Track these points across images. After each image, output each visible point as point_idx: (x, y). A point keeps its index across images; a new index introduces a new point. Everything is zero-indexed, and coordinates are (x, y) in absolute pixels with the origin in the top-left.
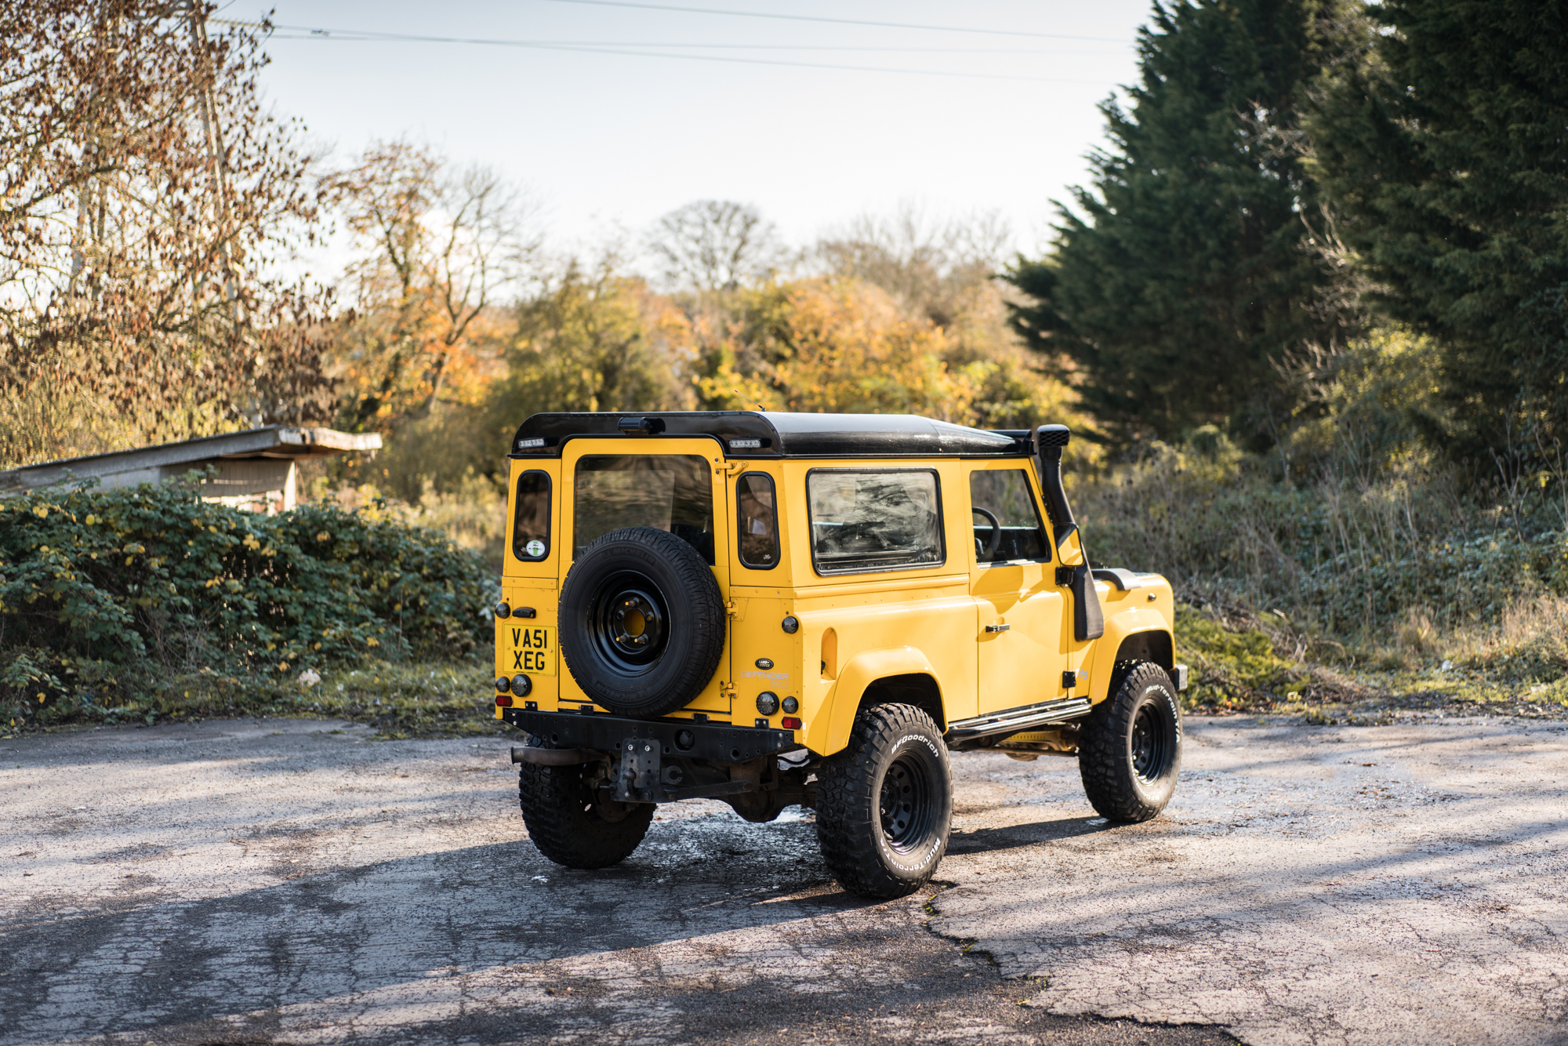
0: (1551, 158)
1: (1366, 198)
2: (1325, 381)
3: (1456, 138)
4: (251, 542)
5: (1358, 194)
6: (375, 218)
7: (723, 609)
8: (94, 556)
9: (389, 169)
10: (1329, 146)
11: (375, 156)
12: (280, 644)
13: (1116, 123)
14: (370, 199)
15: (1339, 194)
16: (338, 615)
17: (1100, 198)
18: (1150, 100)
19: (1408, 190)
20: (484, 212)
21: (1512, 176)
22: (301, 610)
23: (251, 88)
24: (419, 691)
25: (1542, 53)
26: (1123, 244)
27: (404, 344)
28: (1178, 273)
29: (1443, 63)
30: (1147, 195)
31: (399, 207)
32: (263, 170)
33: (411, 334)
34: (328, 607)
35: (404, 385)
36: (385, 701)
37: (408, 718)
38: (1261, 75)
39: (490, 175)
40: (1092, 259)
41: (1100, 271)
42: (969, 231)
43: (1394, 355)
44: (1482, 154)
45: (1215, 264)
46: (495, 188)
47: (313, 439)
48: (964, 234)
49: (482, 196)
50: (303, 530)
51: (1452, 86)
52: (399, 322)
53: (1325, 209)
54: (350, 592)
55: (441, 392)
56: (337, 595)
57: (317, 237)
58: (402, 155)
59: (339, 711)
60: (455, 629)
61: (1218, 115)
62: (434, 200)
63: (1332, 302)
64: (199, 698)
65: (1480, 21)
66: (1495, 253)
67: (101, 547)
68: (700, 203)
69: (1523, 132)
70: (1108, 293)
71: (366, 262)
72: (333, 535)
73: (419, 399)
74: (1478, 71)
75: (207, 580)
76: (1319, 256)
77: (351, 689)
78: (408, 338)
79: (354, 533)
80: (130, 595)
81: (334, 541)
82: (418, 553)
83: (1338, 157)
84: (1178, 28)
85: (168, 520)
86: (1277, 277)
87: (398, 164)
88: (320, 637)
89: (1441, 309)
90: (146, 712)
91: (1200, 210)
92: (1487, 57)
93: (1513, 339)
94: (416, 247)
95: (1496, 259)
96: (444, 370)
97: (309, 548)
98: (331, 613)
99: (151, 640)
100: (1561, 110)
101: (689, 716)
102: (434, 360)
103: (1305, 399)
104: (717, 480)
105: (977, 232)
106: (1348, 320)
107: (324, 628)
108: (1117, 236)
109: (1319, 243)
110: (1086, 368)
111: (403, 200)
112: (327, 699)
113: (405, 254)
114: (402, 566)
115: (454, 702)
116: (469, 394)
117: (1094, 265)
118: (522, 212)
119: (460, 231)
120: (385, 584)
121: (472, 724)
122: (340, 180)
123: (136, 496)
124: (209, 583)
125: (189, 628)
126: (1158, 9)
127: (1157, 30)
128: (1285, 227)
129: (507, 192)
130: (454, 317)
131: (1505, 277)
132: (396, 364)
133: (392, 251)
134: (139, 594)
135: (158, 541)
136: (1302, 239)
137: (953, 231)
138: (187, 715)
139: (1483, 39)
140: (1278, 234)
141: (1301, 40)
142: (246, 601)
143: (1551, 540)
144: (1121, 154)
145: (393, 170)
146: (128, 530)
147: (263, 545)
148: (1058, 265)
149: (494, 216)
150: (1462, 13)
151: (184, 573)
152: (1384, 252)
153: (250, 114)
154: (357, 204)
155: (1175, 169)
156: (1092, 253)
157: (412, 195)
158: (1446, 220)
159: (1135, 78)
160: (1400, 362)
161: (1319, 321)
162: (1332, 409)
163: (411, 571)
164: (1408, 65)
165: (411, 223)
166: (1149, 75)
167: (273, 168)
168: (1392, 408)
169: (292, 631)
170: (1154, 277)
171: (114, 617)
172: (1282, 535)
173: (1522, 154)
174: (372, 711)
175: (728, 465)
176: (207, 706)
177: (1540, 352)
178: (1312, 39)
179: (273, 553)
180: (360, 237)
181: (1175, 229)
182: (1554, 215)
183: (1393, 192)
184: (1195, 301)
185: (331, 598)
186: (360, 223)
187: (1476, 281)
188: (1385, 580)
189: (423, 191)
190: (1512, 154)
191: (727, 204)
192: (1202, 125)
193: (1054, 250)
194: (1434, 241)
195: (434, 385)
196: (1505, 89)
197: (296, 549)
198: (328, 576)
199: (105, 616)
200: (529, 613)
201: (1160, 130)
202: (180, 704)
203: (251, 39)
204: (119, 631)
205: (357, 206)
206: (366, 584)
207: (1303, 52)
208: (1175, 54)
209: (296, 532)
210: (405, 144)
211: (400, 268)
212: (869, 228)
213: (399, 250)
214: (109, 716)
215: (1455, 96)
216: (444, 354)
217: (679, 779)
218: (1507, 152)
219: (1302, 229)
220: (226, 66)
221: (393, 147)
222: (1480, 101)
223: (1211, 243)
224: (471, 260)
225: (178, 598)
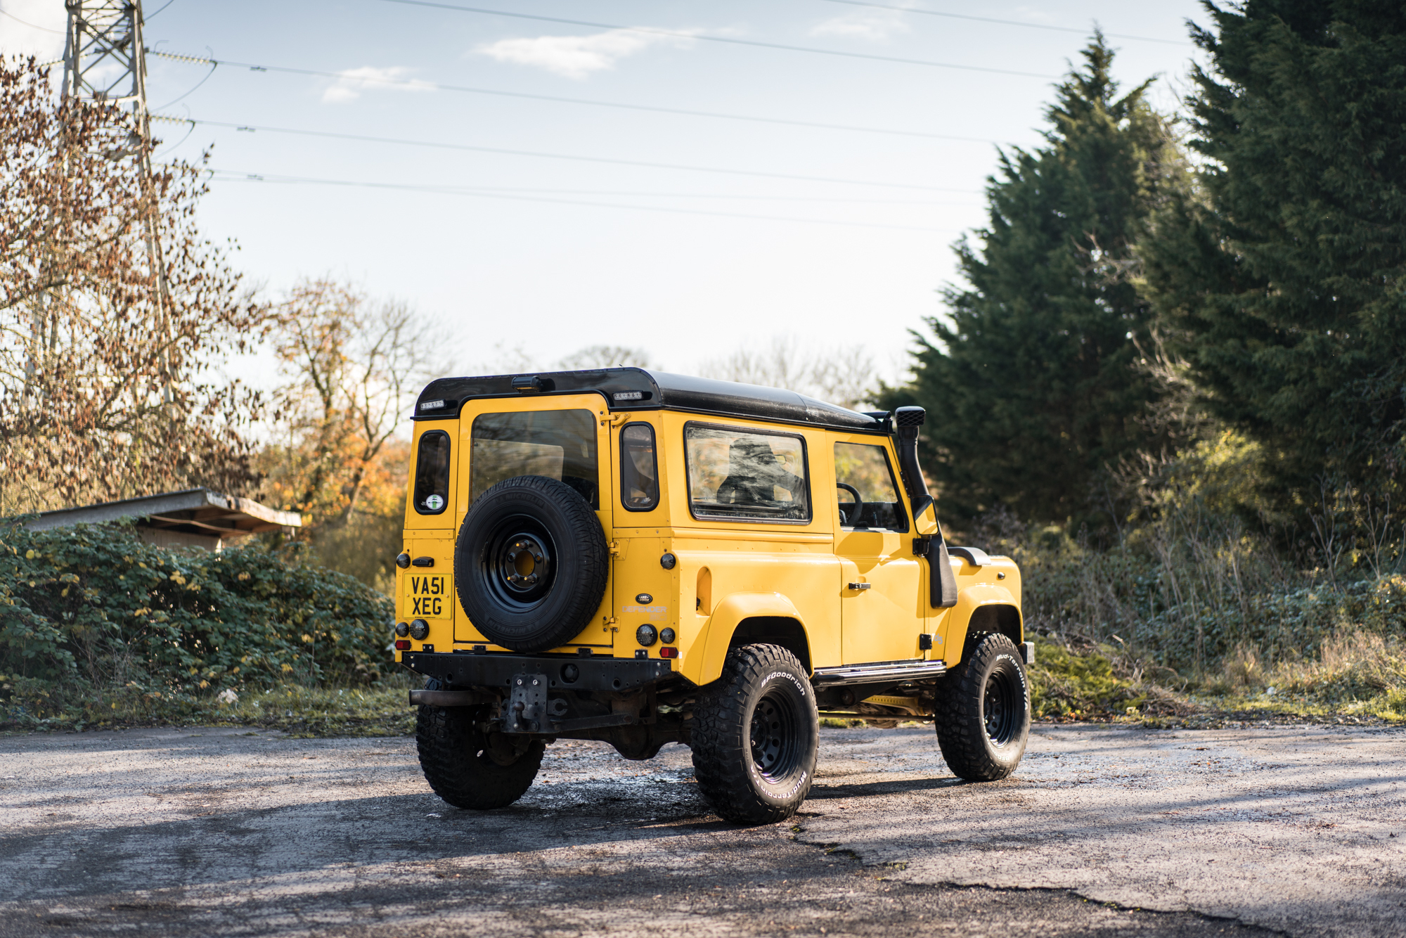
0: (1357, 265)
1: (1190, 311)
2: (1157, 488)
3: (1270, 249)
4: (177, 577)
5: (1184, 309)
6: (301, 346)
7: (607, 549)
8: (32, 584)
9: (315, 304)
10: (1157, 266)
11: (303, 291)
12: (200, 668)
13: (968, 261)
14: (298, 330)
15: (1167, 308)
16: (257, 645)
17: (953, 328)
18: (996, 242)
19: (1228, 299)
20: (399, 341)
21: (1322, 282)
22: (221, 639)
23: (191, 212)
24: (329, 707)
25: (1347, 172)
26: (974, 366)
27: (325, 460)
28: (1024, 392)
29: (1259, 184)
30: (995, 323)
31: (324, 337)
32: (200, 284)
33: (331, 451)
34: (247, 637)
35: (325, 498)
36: (297, 714)
37: (317, 724)
38: (1097, 217)
39: (405, 309)
40: (946, 380)
41: (953, 391)
42: (836, 369)
43: (1219, 463)
44: (1295, 263)
45: (1056, 384)
46: (410, 321)
47: (238, 506)
48: (831, 370)
49: (397, 329)
50: (226, 569)
51: (1267, 206)
52: (322, 438)
53: (1154, 334)
54: (268, 625)
55: (357, 503)
56: (255, 626)
57: (247, 345)
58: (327, 291)
59: (254, 720)
60: (363, 661)
61: (1058, 252)
62: (354, 331)
63: (1162, 416)
64: (125, 711)
65: (1291, 144)
66: (1307, 349)
67: (40, 577)
68: (594, 349)
69: (1331, 242)
70: (960, 411)
71: (292, 386)
72: (253, 576)
73: (338, 510)
74: (1291, 189)
75: (135, 610)
76: (1150, 375)
77: (266, 706)
78: (329, 454)
79: (272, 574)
80: (65, 622)
81: (254, 581)
82: (329, 593)
83: (1166, 276)
84: (1022, 178)
85: (102, 556)
86: (1112, 396)
87: (323, 299)
88: (239, 663)
89: (1261, 405)
90: (76, 722)
91: (1043, 338)
92: (1298, 176)
93: (1325, 429)
94: (338, 373)
95: (1309, 354)
96: (361, 483)
97: (231, 585)
98: (249, 641)
99: (83, 663)
100: (1365, 222)
101: (574, 650)
102: (352, 474)
103: (1139, 504)
104: (602, 431)
105: (843, 369)
106: (1176, 432)
107: (242, 655)
108: (969, 359)
109: (1150, 363)
110: (941, 484)
111: (326, 331)
112: (243, 711)
113: (327, 380)
114: (316, 604)
115: (361, 715)
116: (383, 503)
117: (947, 386)
118: (434, 342)
119: (377, 359)
120: (300, 620)
121: (376, 729)
122: (270, 312)
123: (73, 534)
124: (138, 613)
125: (118, 650)
126: (1004, 160)
127: (1003, 179)
128: (1119, 351)
129: (421, 323)
130: (371, 437)
131: (1318, 371)
132: (318, 478)
133: (315, 377)
134: (72, 622)
135: (91, 575)
136: (1135, 360)
137: (821, 368)
138: (113, 725)
139: (1294, 160)
140: (1113, 358)
141: (1133, 187)
142: (171, 628)
143: (1363, 589)
144: (972, 289)
145: (318, 304)
146: (65, 565)
147: (188, 581)
148: (916, 388)
149: (408, 346)
150: (1275, 137)
151: (115, 604)
152: (1208, 354)
153: (189, 237)
154: (285, 335)
155: (1020, 299)
156: (946, 375)
157: (334, 326)
158: (1262, 324)
159: (985, 222)
160: (1223, 470)
161: (1151, 434)
162: (1164, 513)
163: (324, 609)
164: (1227, 188)
165: (334, 351)
166: (996, 219)
167: (209, 283)
168: (1217, 510)
169: (213, 658)
170: (1002, 396)
171: (49, 637)
172: (1120, 592)
173: (1331, 261)
174: (285, 721)
175: (612, 416)
176: (132, 718)
177: (1350, 440)
178: (1140, 186)
179: (198, 588)
180: (287, 364)
181: (1021, 353)
182: (1360, 314)
183: (1215, 301)
184: (1039, 418)
185: (250, 629)
186: (287, 352)
187: (1292, 376)
188: (1214, 627)
189: (345, 323)
190: (1322, 262)
191: (619, 350)
192: (1043, 260)
193: (914, 377)
194: (1251, 342)
195: (351, 497)
196: (1314, 204)
197: (219, 587)
198: (249, 611)
199: (41, 636)
200: (428, 563)
201: (1006, 266)
202: (106, 716)
203: (193, 171)
204: (53, 649)
205: (286, 337)
206: (282, 619)
207: (1133, 198)
208: (1019, 198)
209: (219, 571)
210: (330, 281)
211: (323, 392)
212: (746, 363)
213: (322, 377)
214: (42, 725)
215: (1270, 214)
216: (361, 470)
217: (564, 712)
218: (1317, 261)
219: (1135, 353)
220: (169, 193)
221: (319, 284)
222: (1293, 214)
223: (1053, 366)
224: (387, 385)
225: (109, 623)
